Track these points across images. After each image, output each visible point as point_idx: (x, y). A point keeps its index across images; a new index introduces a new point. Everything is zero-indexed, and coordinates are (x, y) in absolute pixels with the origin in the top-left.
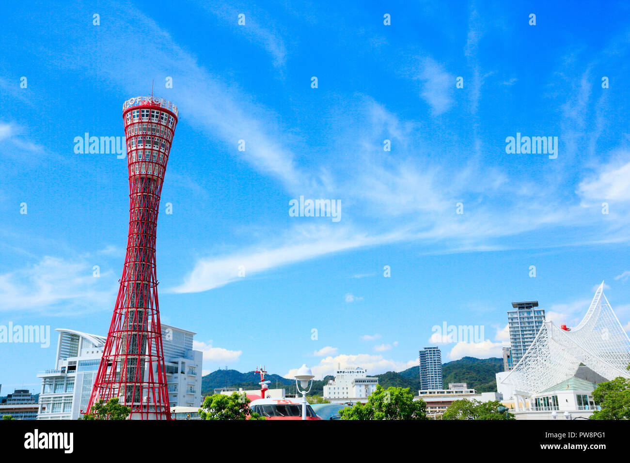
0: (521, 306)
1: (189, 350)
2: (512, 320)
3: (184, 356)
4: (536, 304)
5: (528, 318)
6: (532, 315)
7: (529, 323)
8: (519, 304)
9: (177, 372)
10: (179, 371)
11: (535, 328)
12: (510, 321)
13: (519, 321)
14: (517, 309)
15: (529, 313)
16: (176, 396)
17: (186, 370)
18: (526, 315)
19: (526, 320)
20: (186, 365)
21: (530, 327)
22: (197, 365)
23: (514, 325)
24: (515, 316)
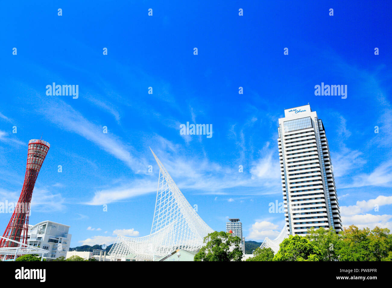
0: (232, 220)
1: (66, 233)
2: (228, 226)
3: (63, 236)
4: (238, 220)
5: (234, 226)
6: (236, 224)
7: (234, 228)
8: (231, 220)
9: (58, 242)
10: (59, 242)
11: (236, 230)
12: (227, 227)
13: (230, 227)
14: (231, 222)
15: (235, 223)
16: (55, 252)
17: (62, 242)
18: (233, 224)
19: (233, 226)
20: (62, 239)
21: (234, 229)
22: (68, 240)
23: (228, 229)
24: (229, 224)
